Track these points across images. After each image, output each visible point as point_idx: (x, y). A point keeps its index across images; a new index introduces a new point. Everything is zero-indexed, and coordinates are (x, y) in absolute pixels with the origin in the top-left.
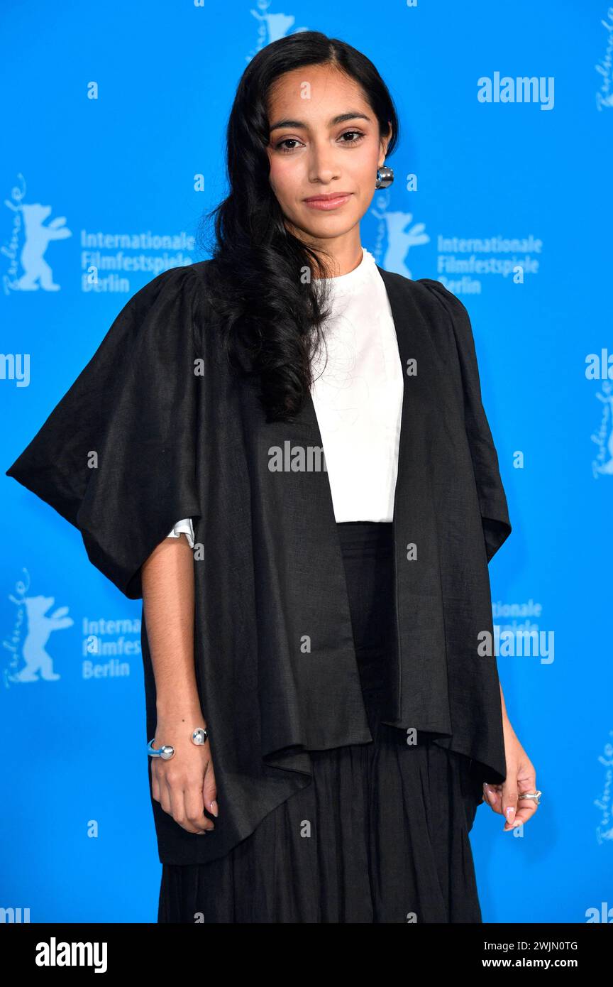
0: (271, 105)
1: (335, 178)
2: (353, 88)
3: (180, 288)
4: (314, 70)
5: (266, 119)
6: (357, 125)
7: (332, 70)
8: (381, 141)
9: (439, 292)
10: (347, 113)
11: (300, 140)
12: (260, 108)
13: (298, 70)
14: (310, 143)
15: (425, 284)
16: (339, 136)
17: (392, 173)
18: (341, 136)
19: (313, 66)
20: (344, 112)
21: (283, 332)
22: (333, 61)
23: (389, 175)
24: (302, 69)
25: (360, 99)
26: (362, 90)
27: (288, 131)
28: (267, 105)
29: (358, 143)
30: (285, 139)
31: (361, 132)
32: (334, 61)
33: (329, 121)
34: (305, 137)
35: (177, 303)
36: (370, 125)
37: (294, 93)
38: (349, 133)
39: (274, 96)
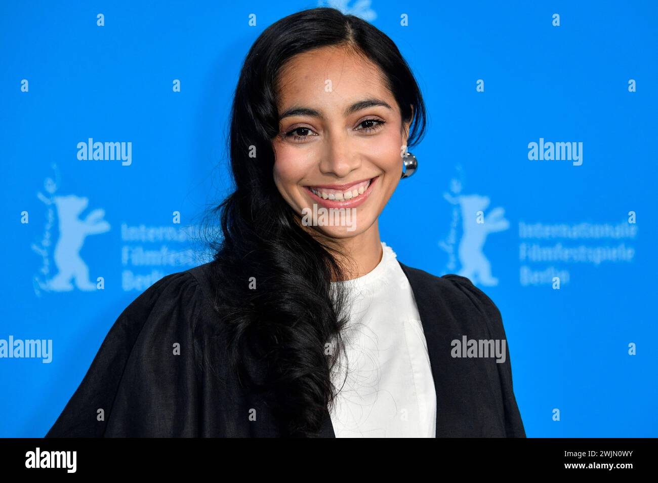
0: (280, 90)
1: (353, 170)
2: (371, 71)
3: (178, 297)
4: (329, 52)
5: (275, 105)
6: (376, 113)
7: (349, 52)
8: (403, 128)
9: (468, 289)
10: (366, 101)
11: (313, 129)
12: (268, 93)
13: (310, 52)
14: (324, 131)
15: (452, 281)
16: (357, 124)
17: (415, 160)
18: (359, 125)
19: (328, 48)
20: (361, 97)
21: (301, 338)
22: (349, 42)
23: (411, 163)
24: (315, 51)
25: (379, 84)
26: (382, 74)
27: (301, 119)
28: (276, 91)
29: (377, 130)
30: (297, 127)
31: (381, 120)
32: (351, 42)
33: (345, 109)
34: (319, 126)
35: (175, 316)
36: (391, 112)
37: (306, 77)
38: (367, 121)
39: (284, 81)
